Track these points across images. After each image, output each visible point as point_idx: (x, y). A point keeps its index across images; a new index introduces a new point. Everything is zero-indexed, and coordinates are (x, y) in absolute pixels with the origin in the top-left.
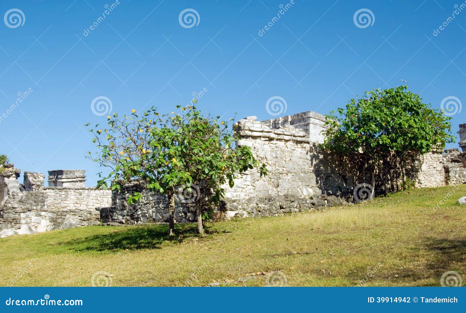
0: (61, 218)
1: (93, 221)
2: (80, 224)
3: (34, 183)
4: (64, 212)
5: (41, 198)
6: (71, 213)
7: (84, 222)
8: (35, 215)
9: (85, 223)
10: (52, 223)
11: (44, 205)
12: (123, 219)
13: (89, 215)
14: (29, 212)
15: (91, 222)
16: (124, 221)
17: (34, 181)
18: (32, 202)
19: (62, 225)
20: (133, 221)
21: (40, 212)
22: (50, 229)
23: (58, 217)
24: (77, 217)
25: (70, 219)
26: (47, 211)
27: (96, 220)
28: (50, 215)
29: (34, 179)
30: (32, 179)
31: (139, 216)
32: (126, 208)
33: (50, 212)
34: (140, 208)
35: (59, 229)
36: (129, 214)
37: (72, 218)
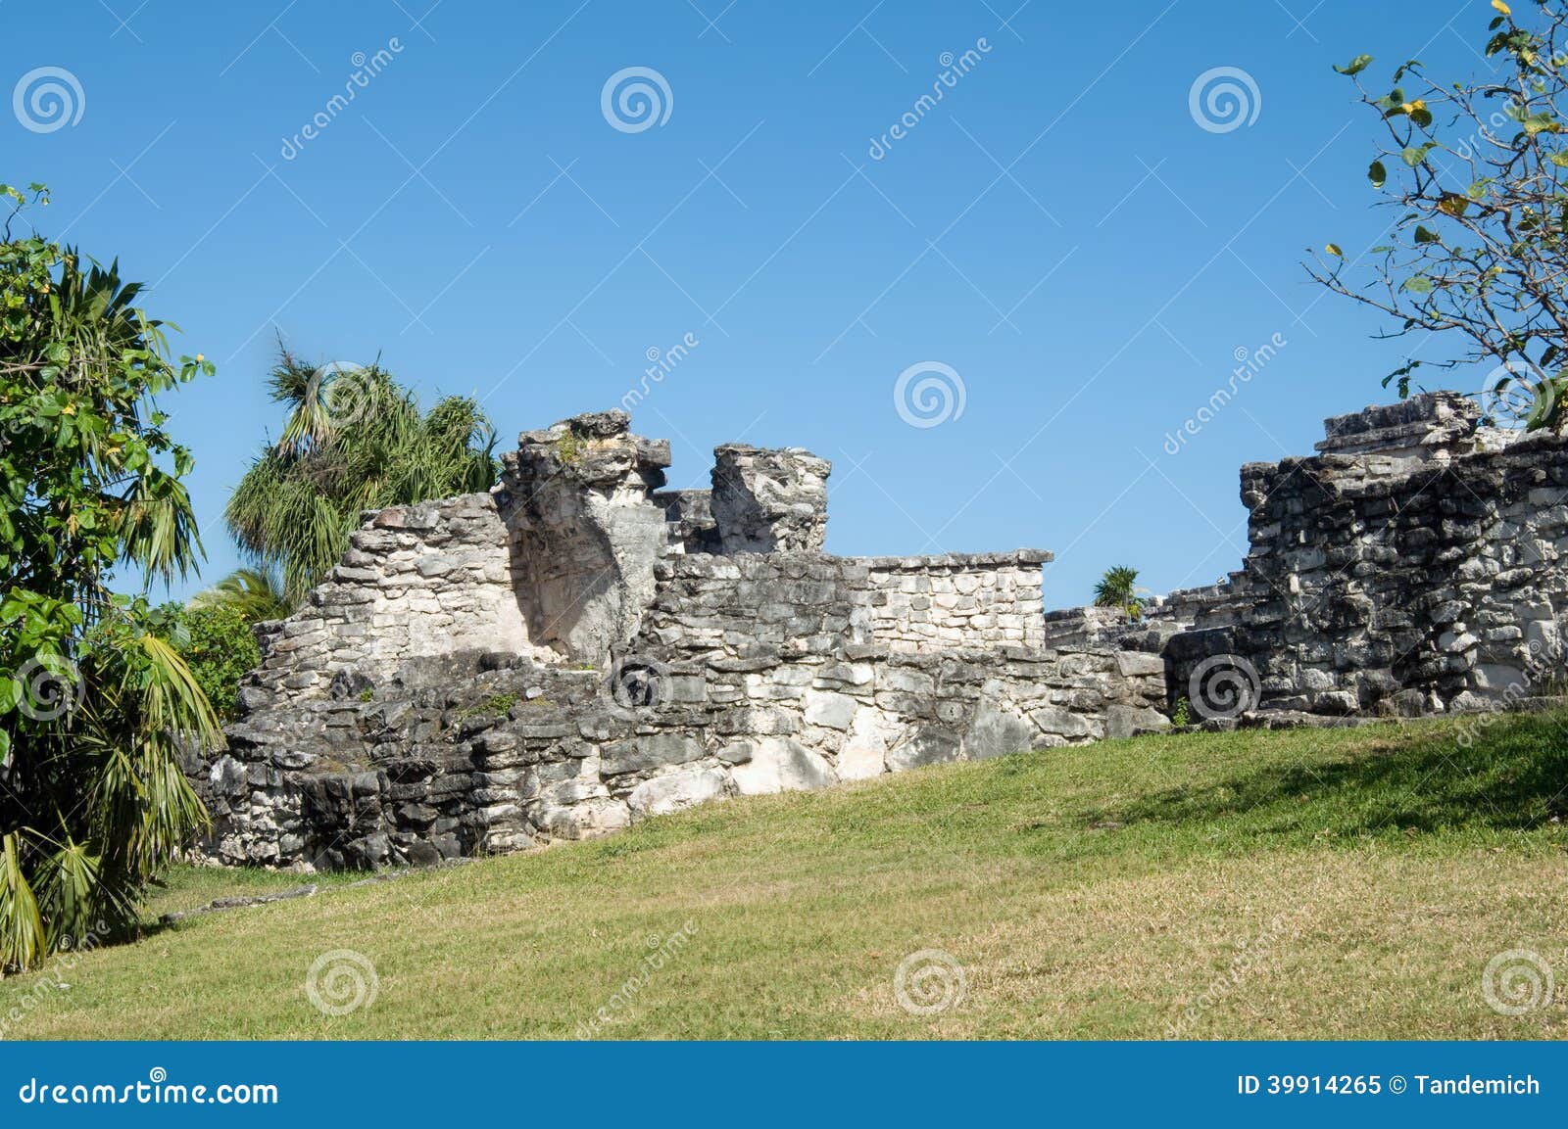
0: (958, 695)
1: (1127, 711)
2: (1061, 729)
3: (779, 507)
4: (971, 662)
5: (832, 587)
6: (1010, 667)
7: (1080, 716)
8: (818, 683)
9: (1088, 724)
10: (915, 729)
11: (850, 627)
12: (1342, 684)
13: (1103, 677)
14: (787, 667)
15: (1118, 718)
16: (1350, 698)
17: (778, 497)
18: (784, 611)
19: (964, 736)
20: (1421, 696)
21: (847, 664)
22: (903, 763)
23: (940, 692)
24: (1040, 688)
25: (1007, 705)
26: (881, 659)
27: (1146, 702)
28: (900, 679)
29: (776, 484)
30: (768, 488)
31: (1457, 663)
32: (1363, 620)
33: (899, 665)
34: (1466, 615)
35: (951, 758)
36: (1388, 653)
37: (1014, 697)
